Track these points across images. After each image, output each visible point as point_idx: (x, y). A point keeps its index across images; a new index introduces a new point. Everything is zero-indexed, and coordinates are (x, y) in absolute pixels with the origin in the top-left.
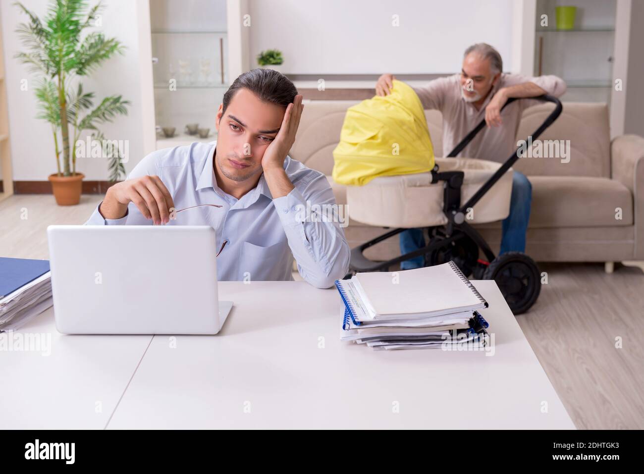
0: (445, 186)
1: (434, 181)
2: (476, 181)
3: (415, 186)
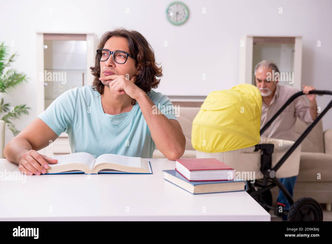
0: (262, 153)
1: (256, 150)
2: (281, 150)
3: (245, 153)
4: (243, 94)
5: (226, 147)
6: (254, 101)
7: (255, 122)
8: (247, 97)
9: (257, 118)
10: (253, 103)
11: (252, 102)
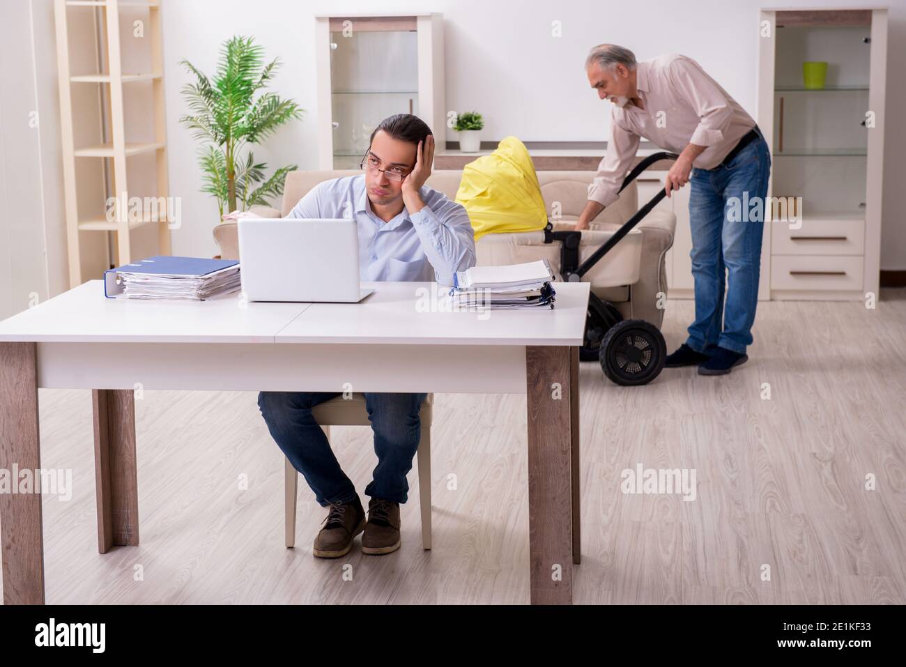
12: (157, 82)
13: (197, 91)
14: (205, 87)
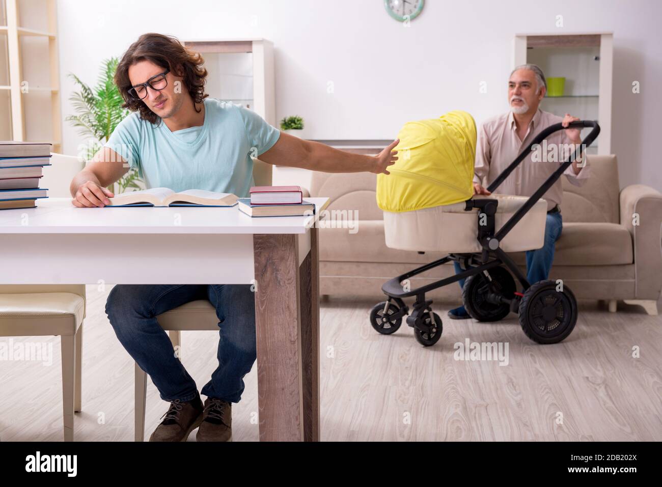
0: (479, 214)
1: (469, 208)
3: (450, 212)
4: (449, 125)
5: (420, 202)
6: (464, 136)
7: (466, 166)
8: (455, 129)
9: (468, 160)
10: (463, 139)
11: (461, 137)
12: (54, 94)
13: (82, 98)
14: (88, 94)
